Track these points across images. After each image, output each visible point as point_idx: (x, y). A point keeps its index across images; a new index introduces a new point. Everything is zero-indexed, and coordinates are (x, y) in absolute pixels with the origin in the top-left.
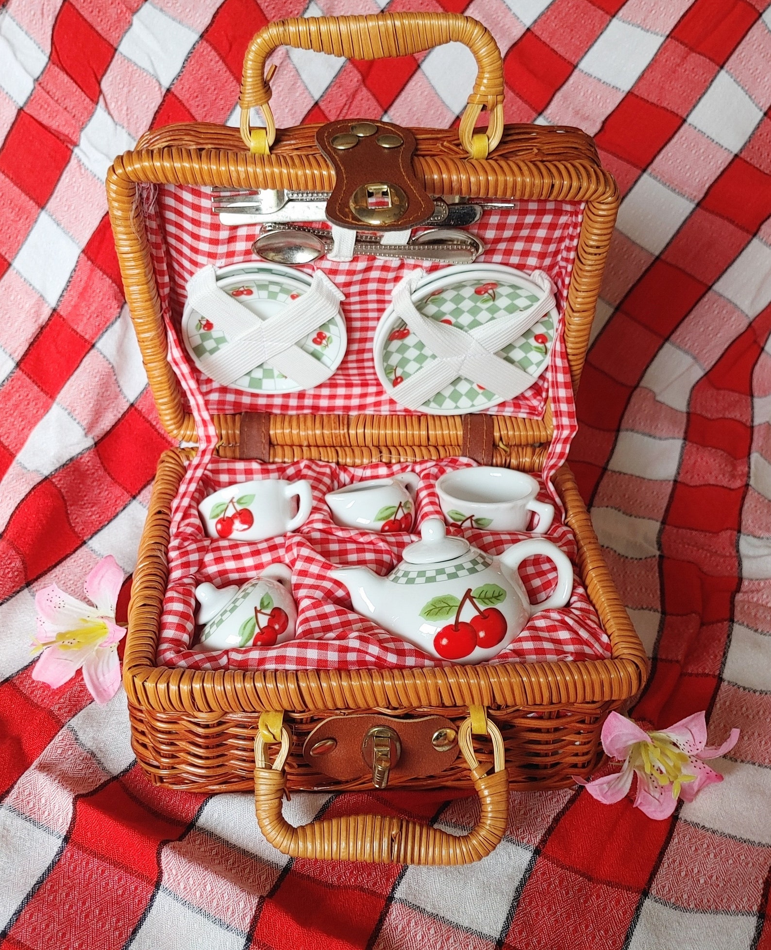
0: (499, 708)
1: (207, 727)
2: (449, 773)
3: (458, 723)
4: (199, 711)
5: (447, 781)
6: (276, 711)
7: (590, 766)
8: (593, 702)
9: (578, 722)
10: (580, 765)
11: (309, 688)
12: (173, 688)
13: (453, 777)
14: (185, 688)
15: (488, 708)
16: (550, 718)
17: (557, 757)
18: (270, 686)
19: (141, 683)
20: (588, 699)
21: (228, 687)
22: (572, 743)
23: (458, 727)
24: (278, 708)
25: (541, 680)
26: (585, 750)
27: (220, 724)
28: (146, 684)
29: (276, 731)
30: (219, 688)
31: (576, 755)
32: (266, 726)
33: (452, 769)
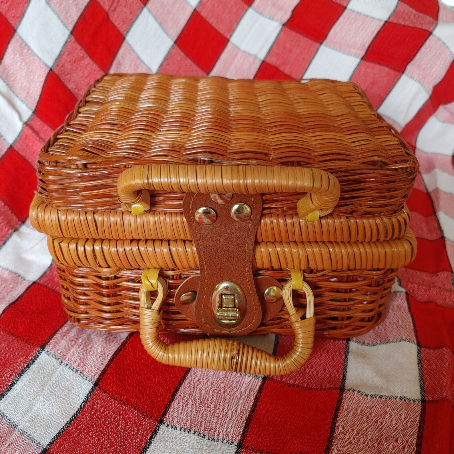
0: (312, 272)
1: (107, 279)
2: (276, 322)
3: (282, 283)
4: (100, 266)
5: (274, 328)
6: (155, 268)
7: (374, 321)
8: (378, 270)
9: (367, 286)
10: (367, 319)
11: (177, 251)
12: (81, 249)
13: (278, 326)
14: (89, 248)
15: (304, 271)
16: (347, 282)
17: (351, 312)
18: (150, 249)
19: (58, 244)
20: (375, 267)
21: (120, 249)
22: (361, 302)
23: (282, 286)
24: (157, 266)
25: (343, 251)
26: (371, 308)
27: (116, 278)
28: (62, 244)
29: (154, 281)
30: (113, 250)
31: (364, 312)
32: (147, 278)
33: (278, 319)
